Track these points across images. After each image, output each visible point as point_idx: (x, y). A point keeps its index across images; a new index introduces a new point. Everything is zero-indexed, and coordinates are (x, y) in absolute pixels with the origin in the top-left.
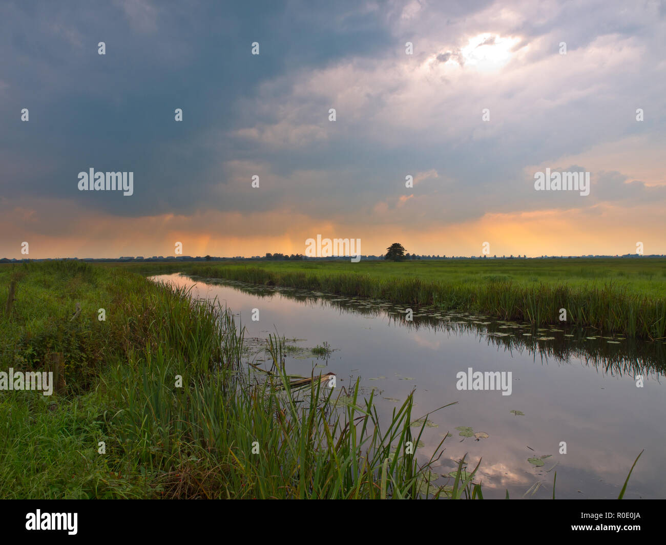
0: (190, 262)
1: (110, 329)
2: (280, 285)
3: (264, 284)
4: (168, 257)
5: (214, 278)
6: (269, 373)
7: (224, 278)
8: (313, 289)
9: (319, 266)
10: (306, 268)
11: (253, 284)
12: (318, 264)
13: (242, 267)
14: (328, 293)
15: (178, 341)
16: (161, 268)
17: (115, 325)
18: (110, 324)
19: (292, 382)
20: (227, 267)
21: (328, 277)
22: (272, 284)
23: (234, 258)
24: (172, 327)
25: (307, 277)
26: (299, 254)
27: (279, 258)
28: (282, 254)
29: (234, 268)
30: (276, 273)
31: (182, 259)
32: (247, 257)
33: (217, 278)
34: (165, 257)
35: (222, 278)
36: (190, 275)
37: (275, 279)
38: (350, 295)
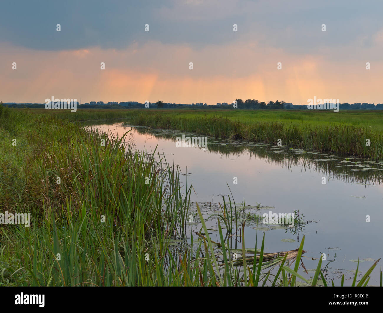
0: (136, 110)
1: (25, 183)
2: (249, 140)
3: (228, 138)
4: (109, 103)
5: (164, 129)
6: (219, 246)
7: (179, 129)
8: (293, 146)
9: (304, 116)
10: (285, 118)
11: (215, 138)
12: (303, 114)
13: (202, 116)
14: (312, 151)
15: (107, 200)
16: (99, 116)
17: (32, 179)
18: (26, 177)
19: (247, 257)
20: (182, 116)
21: (313, 130)
22: (239, 137)
23: (193, 104)
24: (100, 183)
25: (285, 129)
26: (279, 101)
27: (252, 105)
28: (257, 101)
29: (191, 117)
30: (245, 124)
31: (127, 106)
32: (211, 105)
33: (169, 129)
34: (106, 102)
35: (175, 129)
36: (135, 125)
37: (243, 132)
38: (342, 154)
